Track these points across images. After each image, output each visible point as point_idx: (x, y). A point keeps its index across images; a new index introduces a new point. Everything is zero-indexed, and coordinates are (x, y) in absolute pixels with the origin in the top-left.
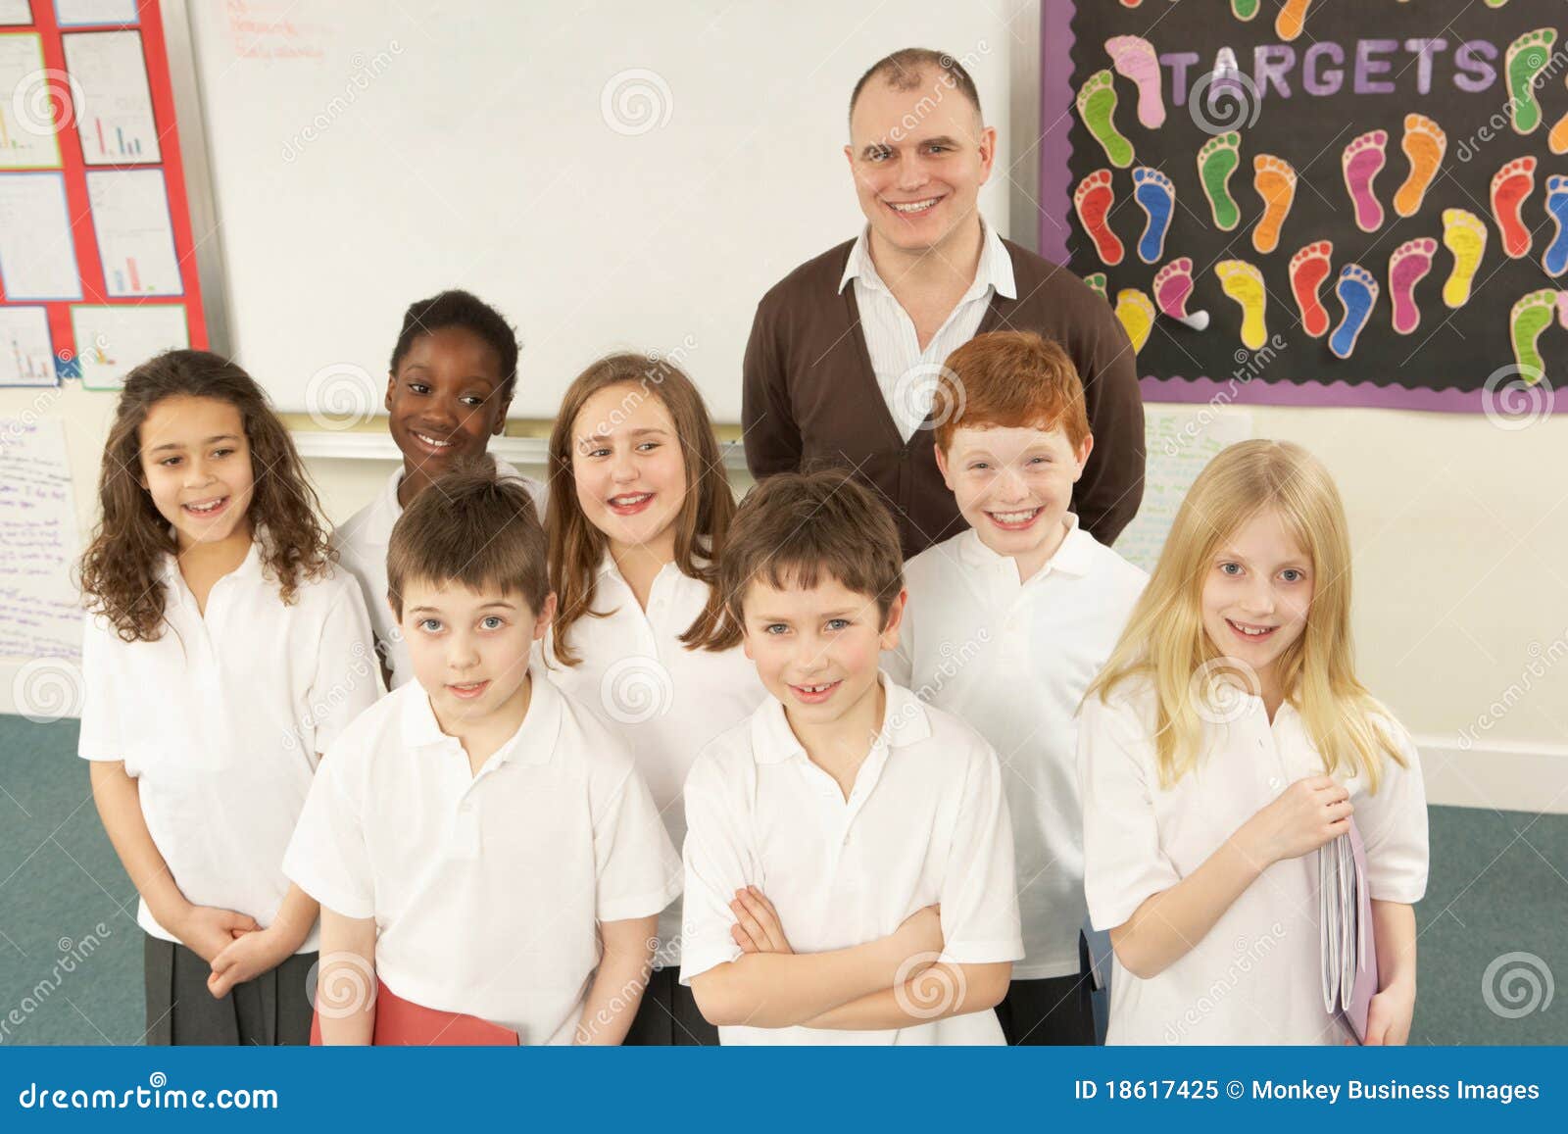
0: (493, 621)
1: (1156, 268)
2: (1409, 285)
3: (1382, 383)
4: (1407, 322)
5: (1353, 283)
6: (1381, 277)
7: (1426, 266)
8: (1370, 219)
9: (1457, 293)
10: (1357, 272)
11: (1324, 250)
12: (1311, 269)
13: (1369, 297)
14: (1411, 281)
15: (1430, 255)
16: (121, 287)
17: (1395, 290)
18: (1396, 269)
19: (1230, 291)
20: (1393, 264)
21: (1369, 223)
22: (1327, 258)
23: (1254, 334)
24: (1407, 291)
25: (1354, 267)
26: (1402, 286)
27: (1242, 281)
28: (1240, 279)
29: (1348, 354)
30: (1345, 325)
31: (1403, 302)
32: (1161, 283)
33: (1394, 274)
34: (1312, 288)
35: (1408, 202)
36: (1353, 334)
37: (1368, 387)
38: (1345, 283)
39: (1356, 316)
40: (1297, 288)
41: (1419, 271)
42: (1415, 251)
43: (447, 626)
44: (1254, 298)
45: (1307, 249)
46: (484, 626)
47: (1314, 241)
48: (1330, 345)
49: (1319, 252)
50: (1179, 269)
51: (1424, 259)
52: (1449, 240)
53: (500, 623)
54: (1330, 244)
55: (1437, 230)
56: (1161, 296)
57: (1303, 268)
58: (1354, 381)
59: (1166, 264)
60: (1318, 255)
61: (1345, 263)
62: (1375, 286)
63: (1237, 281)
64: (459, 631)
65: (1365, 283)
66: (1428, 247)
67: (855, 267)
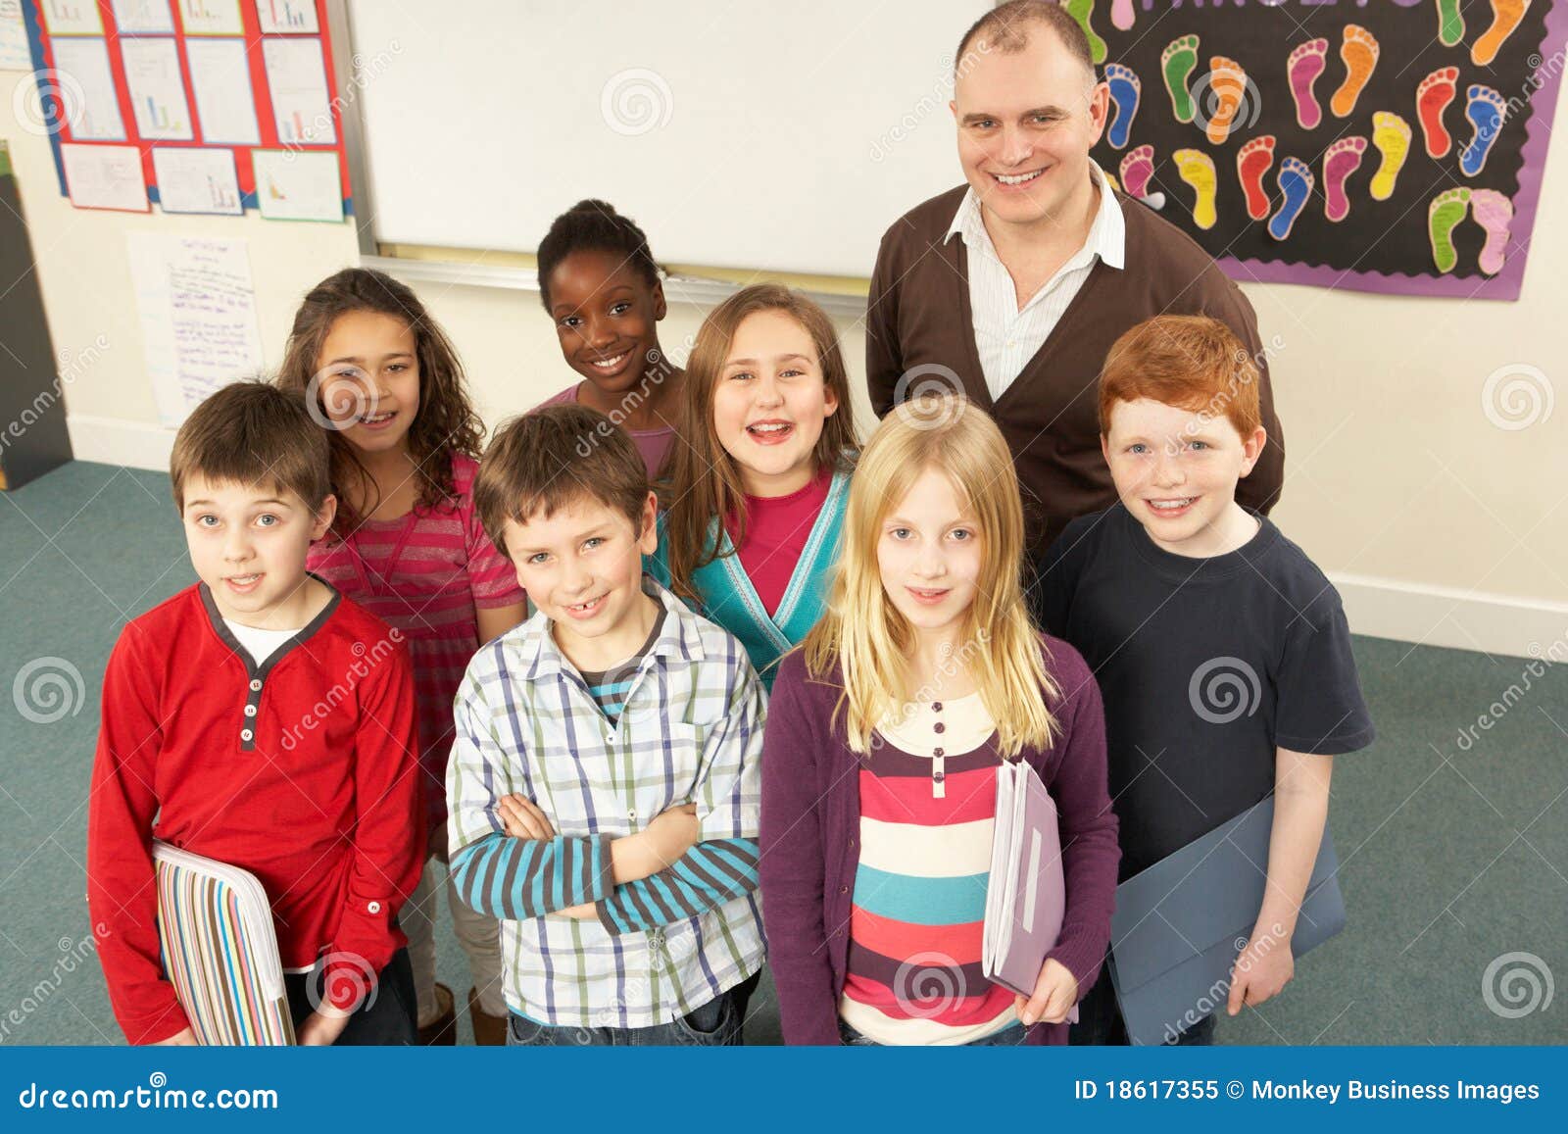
0: (269, 519)
1: (1123, 153)
2: (1341, 178)
3: (1314, 264)
4: (1337, 210)
5: (1293, 174)
6: (1316, 170)
7: (1356, 161)
8: (1308, 119)
9: (1382, 187)
10: (1296, 165)
11: (1268, 143)
12: (1257, 160)
13: (1306, 188)
14: (1343, 175)
15: (1360, 152)
16: (289, 136)
17: (1329, 182)
18: (1329, 163)
19: (1186, 176)
20: (1327, 159)
21: (1308, 122)
22: (1270, 151)
23: (1205, 215)
24: (1340, 183)
25: (1294, 160)
26: (1334, 178)
27: (1195, 168)
28: (1195, 166)
29: (1285, 237)
30: (1283, 212)
31: (1335, 193)
32: (1127, 167)
33: (1328, 168)
34: (1257, 177)
35: (1343, 105)
36: (1290, 218)
37: (1301, 266)
38: (1285, 173)
39: (1292, 206)
40: (1244, 177)
41: (1351, 166)
42: (1347, 148)
43: (224, 521)
44: (1205, 184)
45: (1253, 142)
46: (260, 522)
47: (1259, 135)
48: (1269, 228)
49: (1264, 145)
50: (1142, 155)
51: (1356, 155)
52: (1377, 140)
53: (275, 522)
54: (1273, 139)
55: (1368, 130)
56: (1126, 177)
57: (1249, 159)
58: (1290, 261)
59: (1132, 150)
60: (1262, 147)
61: (1287, 156)
62: (1312, 177)
63: (1194, 168)
64: (234, 526)
65: (1301, 174)
66: (1359, 145)
67: (964, 222)
